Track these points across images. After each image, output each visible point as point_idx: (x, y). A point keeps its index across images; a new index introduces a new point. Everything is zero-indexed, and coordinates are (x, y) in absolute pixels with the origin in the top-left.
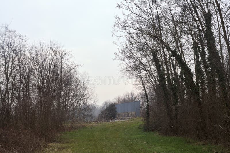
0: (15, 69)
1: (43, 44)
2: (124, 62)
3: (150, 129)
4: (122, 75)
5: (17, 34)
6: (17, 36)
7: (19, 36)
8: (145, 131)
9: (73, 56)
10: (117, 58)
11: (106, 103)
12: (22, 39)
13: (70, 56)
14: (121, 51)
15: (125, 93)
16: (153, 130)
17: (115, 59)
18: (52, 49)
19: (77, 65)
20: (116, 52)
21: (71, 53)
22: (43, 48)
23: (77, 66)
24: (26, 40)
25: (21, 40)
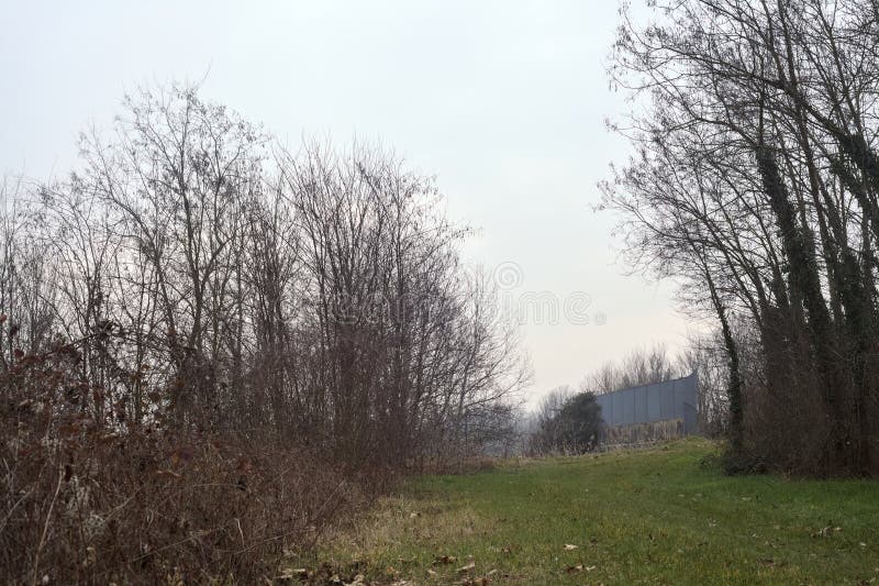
0: (225, 251)
1: (326, 155)
2: (635, 218)
3: (750, 467)
4: (630, 269)
5: (232, 120)
6: (231, 125)
7: (236, 127)
8: (732, 471)
9: (441, 196)
10: (610, 202)
11: (553, 398)
12: (250, 139)
13: (430, 195)
14: (623, 177)
15: (631, 356)
16: (763, 471)
17: (602, 208)
18: (363, 172)
19: (456, 228)
20: (607, 179)
21: (433, 185)
22: (327, 171)
23: (456, 235)
24: (262, 139)
25: (245, 141)
